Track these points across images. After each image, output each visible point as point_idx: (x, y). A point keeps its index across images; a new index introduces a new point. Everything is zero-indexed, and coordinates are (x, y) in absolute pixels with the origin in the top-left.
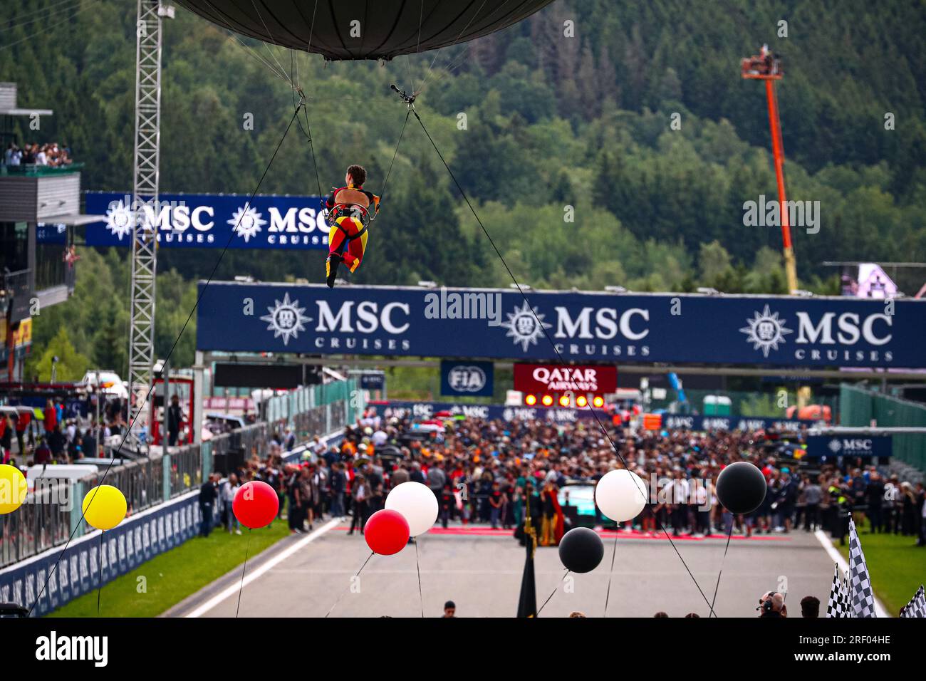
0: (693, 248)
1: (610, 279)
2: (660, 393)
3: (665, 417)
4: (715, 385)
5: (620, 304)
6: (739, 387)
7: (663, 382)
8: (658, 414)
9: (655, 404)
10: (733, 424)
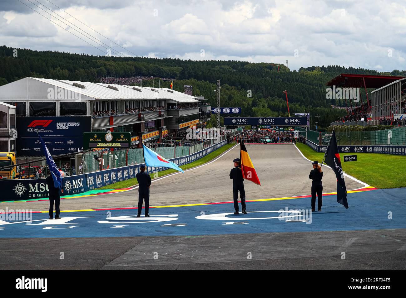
0: (279, 112)
1: (269, 116)
2: (275, 128)
3: (276, 131)
4: (281, 127)
5: (271, 118)
6: (284, 127)
7: (275, 127)
8: (275, 130)
9: (275, 129)
10: (283, 132)
